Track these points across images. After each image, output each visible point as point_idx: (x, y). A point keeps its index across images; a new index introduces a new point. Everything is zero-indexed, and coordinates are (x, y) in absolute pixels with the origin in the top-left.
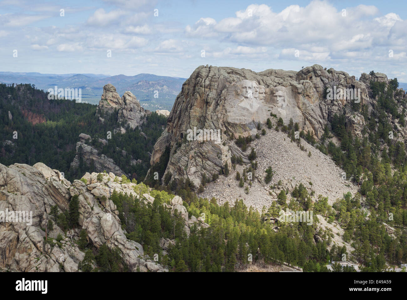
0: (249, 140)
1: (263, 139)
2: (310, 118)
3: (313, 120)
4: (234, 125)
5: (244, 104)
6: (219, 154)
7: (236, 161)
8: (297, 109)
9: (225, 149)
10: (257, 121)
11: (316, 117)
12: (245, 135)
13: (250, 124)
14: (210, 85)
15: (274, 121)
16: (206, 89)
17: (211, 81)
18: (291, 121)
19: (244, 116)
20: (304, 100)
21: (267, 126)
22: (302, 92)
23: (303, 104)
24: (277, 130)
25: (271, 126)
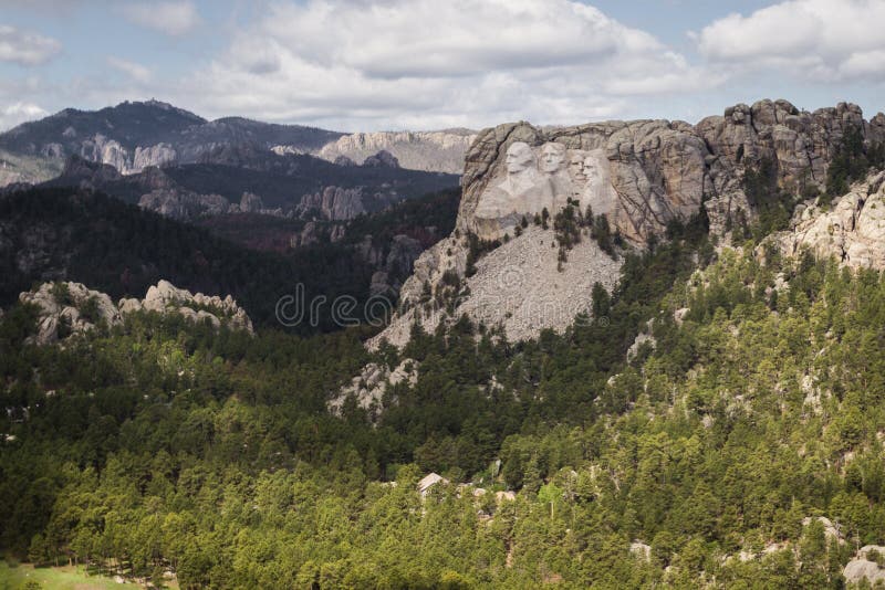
0: (496, 244)
1: (510, 244)
2: (626, 203)
3: (630, 207)
4: (480, 221)
5: (507, 184)
6: (432, 268)
7: (449, 278)
8: (612, 188)
9: (444, 258)
10: (522, 211)
12: (493, 237)
13: (508, 217)
14: (478, 156)
15: (553, 213)
16: (470, 164)
17: (483, 148)
18: (589, 212)
19: (497, 205)
20: (625, 171)
21: (537, 221)
22: (617, 157)
23: (619, 178)
24: (546, 227)
25: (541, 220)
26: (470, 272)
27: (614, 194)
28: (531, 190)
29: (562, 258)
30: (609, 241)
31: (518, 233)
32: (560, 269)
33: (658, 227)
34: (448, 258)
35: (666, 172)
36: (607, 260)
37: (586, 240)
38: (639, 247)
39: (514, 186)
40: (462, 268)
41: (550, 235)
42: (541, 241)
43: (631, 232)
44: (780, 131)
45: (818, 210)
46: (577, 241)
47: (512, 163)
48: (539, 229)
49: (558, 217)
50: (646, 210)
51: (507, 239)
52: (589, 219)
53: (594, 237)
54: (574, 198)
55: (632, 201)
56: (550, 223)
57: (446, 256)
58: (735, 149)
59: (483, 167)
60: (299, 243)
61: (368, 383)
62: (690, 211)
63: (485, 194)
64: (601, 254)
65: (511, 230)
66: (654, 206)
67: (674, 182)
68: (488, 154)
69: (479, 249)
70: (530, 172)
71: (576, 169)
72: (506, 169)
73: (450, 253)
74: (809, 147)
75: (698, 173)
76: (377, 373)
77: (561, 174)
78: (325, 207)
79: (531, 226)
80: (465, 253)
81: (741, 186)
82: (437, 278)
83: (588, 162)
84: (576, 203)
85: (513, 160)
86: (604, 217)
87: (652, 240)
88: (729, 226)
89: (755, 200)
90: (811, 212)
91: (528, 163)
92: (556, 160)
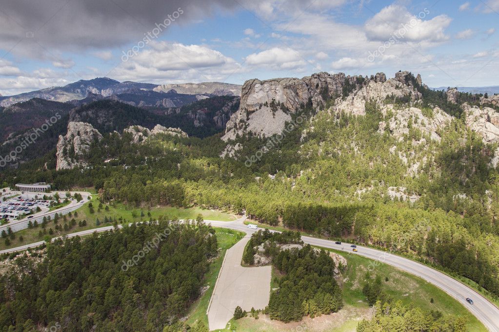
0: (253, 112)
1: (258, 111)
2: (289, 100)
3: (291, 101)
4: (248, 105)
5: (255, 95)
6: (236, 118)
7: (241, 121)
9: (239, 116)
10: (260, 103)
11: (293, 99)
12: (253, 109)
13: (256, 104)
14: (245, 88)
15: (269, 103)
17: (246, 86)
18: (279, 102)
19: (253, 101)
20: (288, 91)
21: (265, 105)
22: (286, 87)
23: (287, 93)
24: (268, 107)
25: (266, 104)
26: (248, 119)
27: (285, 97)
28: (262, 97)
29: (274, 115)
30: (286, 110)
31: (260, 108)
32: (274, 118)
33: (298, 106)
34: (240, 116)
35: (298, 91)
36: (286, 115)
37: (279, 109)
38: (293, 111)
39: (258, 96)
40: (245, 118)
41: (269, 109)
42: (267, 111)
43: (291, 107)
44: (329, 80)
45: (342, 100)
46: (277, 110)
47: (257, 90)
48: (266, 107)
49: (271, 104)
50: (295, 101)
51: (257, 110)
52: (279, 104)
53: (281, 109)
54: (274, 99)
55: (291, 99)
56: (269, 105)
57: (240, 115)
58: (315, 85)
59: (247, 91)
60: (167, 113)
61: (229, 150)
62: (305, 101)
63: (249, 98)
64: (284, 113)
65: (258, 108)
66: (297, 100)
67: (300, 94)
68: (249, 87)
69: (249, 113)
70: (261, 91)
71: (273, 91)
72: (254, 91)
73: (241, 114)
74: (336, 84)
75: (306, 91)
76: (231, 147)
77: (269, 92)
78: (164, 104)
79: (263, 107)
80: (245, 114)
81: (320, 94)
82: (238, 121)
83: (277, 89)
84: (275, 100)
85: (257, 89)
86: (283, 104)
87: (297, 109)
88: (318, 105)
89: (324, 98)
90: (340, 101)
91: (261, 89)
92: (268, 89)
